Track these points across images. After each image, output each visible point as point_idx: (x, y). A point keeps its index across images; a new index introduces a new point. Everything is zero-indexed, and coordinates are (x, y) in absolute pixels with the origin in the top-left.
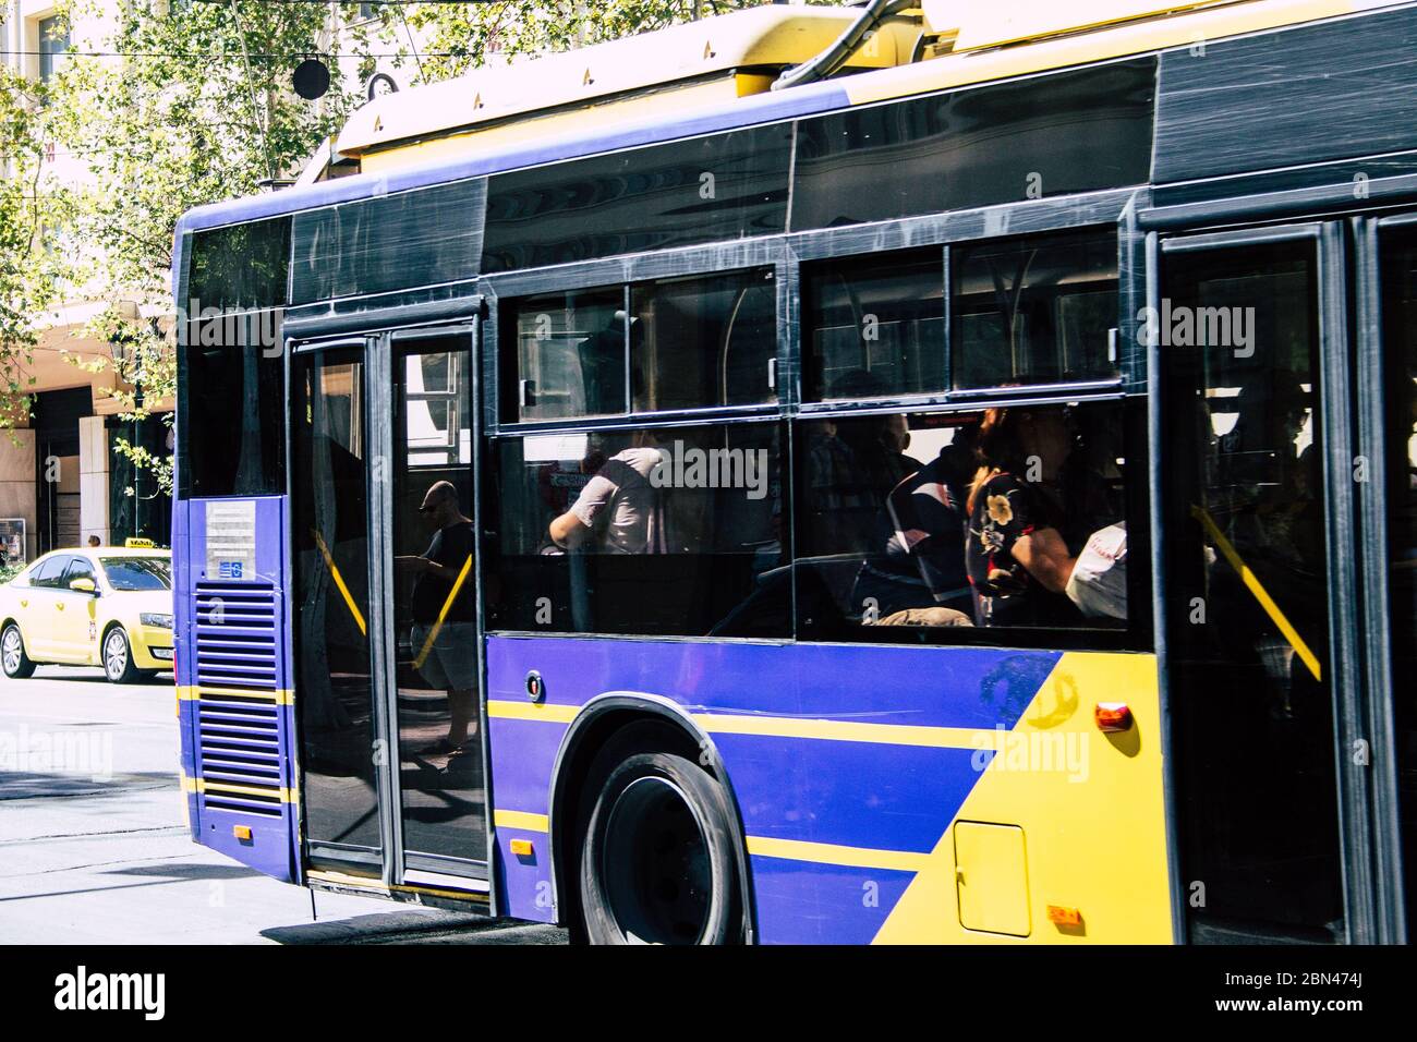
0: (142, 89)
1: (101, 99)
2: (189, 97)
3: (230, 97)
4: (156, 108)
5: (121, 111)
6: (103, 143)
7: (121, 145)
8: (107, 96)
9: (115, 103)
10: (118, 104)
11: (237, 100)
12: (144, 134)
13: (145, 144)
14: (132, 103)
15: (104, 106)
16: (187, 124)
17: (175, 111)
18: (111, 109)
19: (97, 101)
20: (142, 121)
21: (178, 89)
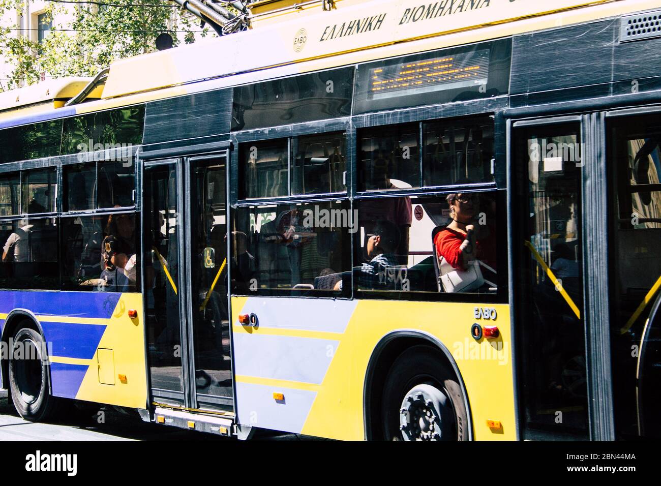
0: (86, 47)
1: (66, 52)
2: (107, 51)
3: (127, 51)
4: (92, 56)
5: (76, 57)
6: (67, 72)
7: (75, 73)
8: (69, 50)
9: (73, 54)
10: (74, 54)
11: (129, 52)
12: (86, 68)
13: (87, 73)
14: (81, 53)
15: (67, 55)
16: (106, 64)
17: (101, 57)
18: (71, 56)
19: (64, 52)
20: (85, 62)
21: (102, 47)
